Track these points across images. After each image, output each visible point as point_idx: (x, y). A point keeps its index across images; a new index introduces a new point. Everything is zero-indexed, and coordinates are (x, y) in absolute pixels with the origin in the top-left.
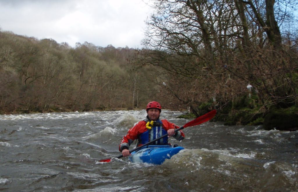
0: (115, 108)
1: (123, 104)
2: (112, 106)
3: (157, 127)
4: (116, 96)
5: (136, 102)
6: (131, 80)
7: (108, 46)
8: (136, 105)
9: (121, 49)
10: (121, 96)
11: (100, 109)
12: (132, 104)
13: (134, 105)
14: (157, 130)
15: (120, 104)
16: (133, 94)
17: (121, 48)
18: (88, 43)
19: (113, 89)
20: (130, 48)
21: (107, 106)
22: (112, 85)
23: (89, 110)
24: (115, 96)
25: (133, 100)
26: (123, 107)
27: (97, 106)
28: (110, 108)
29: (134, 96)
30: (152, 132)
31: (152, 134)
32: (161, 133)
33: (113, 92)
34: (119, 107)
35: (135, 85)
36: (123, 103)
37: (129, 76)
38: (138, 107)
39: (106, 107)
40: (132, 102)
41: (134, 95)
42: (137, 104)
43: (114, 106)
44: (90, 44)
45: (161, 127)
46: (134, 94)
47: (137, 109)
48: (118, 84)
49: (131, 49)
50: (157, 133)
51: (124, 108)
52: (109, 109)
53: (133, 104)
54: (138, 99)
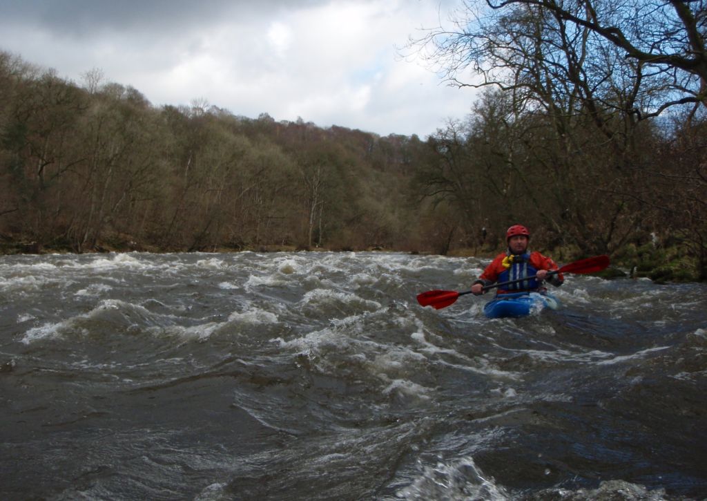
0: (269, 246)
1: (288, 237)
2: (260, 240)
3: (518, 265)
4: (272, 217)
5: (316, 233)
6: (307, 183)
7: (261, 115)
8: (316, 241)
9: (287, 124)
10: (284, 218)
11: (231, 247)
12: (308, 236)
13: (312, 240)
14: (518, 268)
15: (280, 237)
16: (310, 214)
17: (287, 121)
18: (217, 108)
19: (264, 201)
20: (305, 121)
21: (249, 239)
22: (263, 191)
23: (205, 249)
24: (268, 217)
25: (311, 229)
26: (286, 244)
27: (226, 241)
28: (256, 245)
29: (313, 220)
30: (512, 271)
31: (511, 275)
32: (525, 273)
33: (264, 207)
34: (277, 243)
35: (315, 193)
36: (287, 234)
37: (302, 173)
38: (321, 246)
39: (245, 242)
40: (309, 231)
41: (312, 217)
42: (319, 238)
43: (265, 241)
44: (222, 110)
45: (525, 264)
46: (312, 214)
47: (320, 248)
48: (276, 190)
49: (309, 123)
50: (518, 273)
51: (290, 245)
52: (254, 247)
53: (310, 238)
54: (323, 227)
